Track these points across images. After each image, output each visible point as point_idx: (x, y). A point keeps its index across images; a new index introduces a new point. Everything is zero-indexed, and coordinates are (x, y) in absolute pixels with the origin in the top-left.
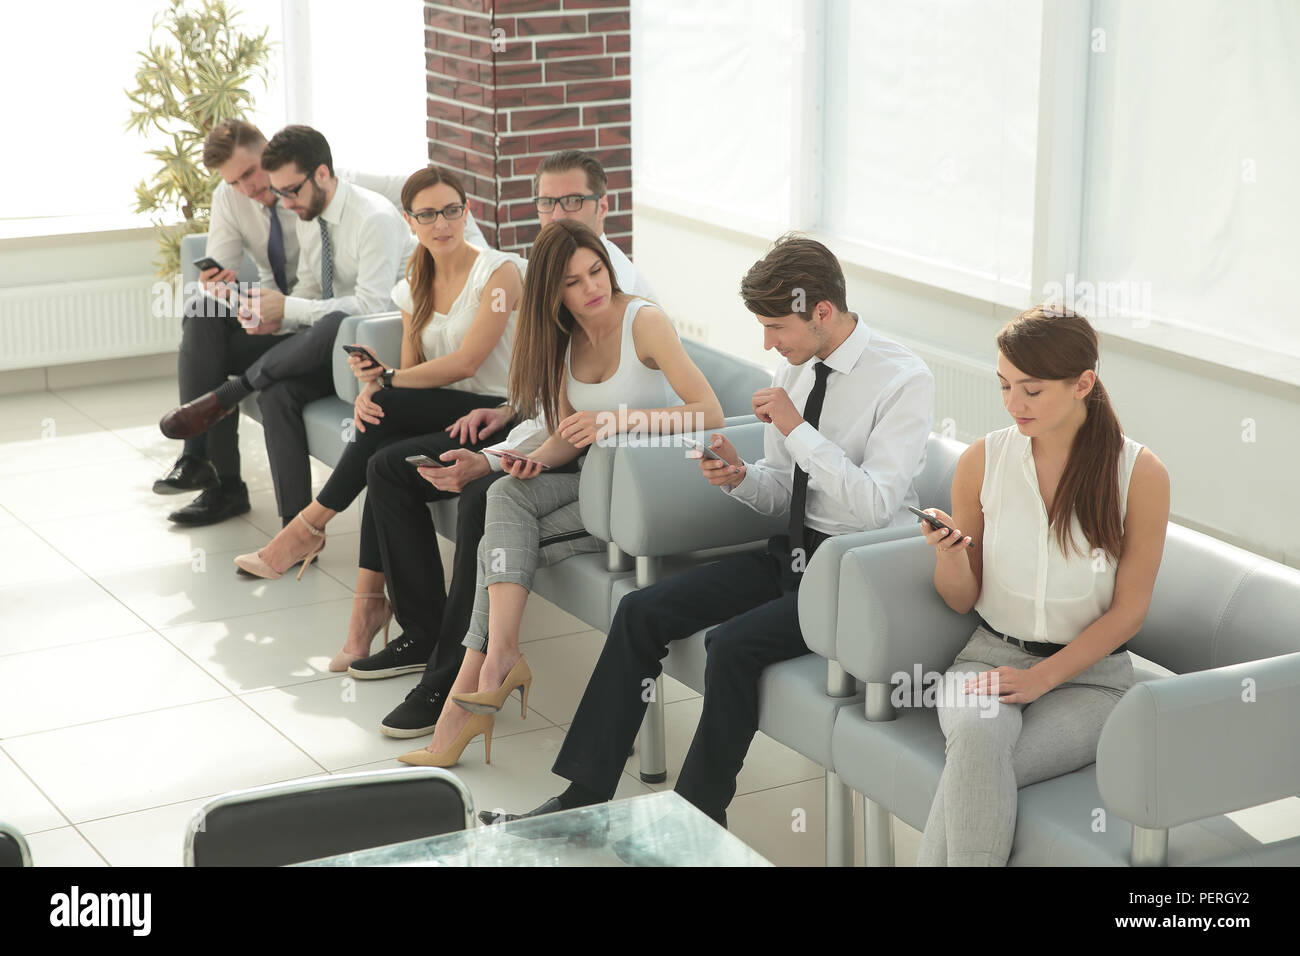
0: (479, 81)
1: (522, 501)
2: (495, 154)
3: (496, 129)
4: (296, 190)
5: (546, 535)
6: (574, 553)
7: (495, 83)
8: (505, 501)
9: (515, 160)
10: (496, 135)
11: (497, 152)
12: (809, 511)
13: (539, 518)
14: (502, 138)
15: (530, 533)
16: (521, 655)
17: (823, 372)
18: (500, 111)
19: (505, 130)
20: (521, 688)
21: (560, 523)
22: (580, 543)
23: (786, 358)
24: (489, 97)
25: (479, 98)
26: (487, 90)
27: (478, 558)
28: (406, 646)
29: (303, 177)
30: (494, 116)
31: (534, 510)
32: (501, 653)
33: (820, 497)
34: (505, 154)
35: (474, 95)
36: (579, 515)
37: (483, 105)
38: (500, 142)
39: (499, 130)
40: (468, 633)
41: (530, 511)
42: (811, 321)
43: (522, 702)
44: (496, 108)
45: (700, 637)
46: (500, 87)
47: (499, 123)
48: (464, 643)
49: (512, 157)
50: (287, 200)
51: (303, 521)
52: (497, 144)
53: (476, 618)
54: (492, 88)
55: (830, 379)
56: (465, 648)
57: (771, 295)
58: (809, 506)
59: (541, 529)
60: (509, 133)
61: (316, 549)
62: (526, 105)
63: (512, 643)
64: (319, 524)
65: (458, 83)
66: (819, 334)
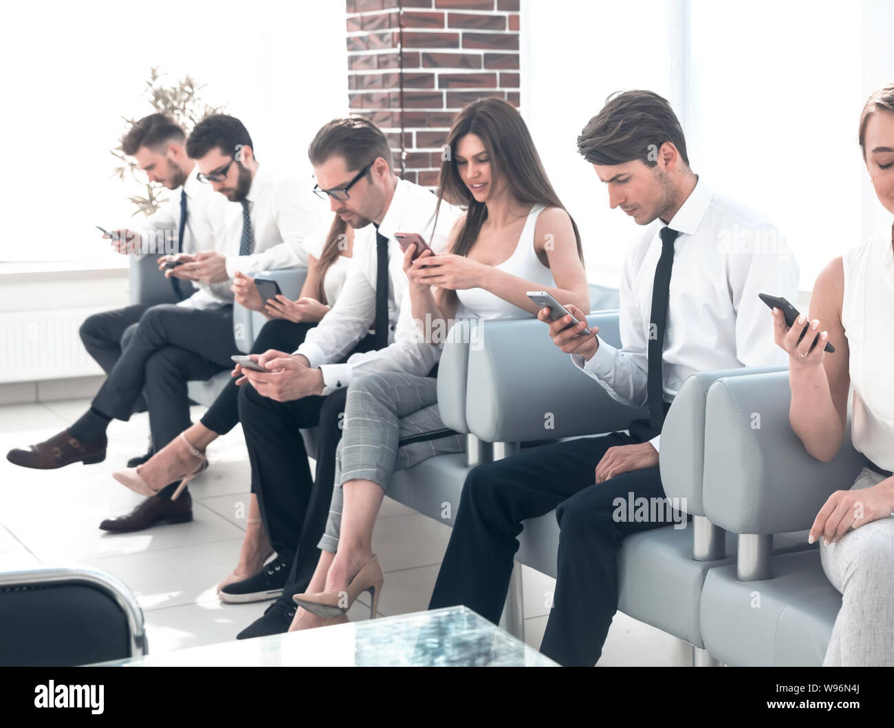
0: (389, 107)
1: (380, 397)
2: (402, 167)
3: (403, 145)
4: (224, 171)
5: (407, 434)
6: (434, 454)
7: (402, 106)
8: (365, 397)
9: (419, 173)
10: (403, 151)
11: (404, 165)
12: (666, 387)
13: (401, 417)
14: (408, 154)
15: (388, 430)
16: (374, 555)
17: (669, 237)
18: (407, 130)
19: (410, 146)
20: (372, 590)
21: (420, 422)
22: (441, 443)
23: (632, 218)
24: (397, 118)
25: (389, 122)
26: (396, 113)
27: (337, 458)
28: (278, 569)
29: (228, 159)
30: (401, 134)
31: (395, 408)
32: (351, 553)
33: (678, 370)
34: (411, 167)
35: (385, 119)
36: (439, 414)
37: (393, 126)
38: (406, 156)
39: (406, 147)
40: (324, 535)
41: (390, 408)
42: (656, 167)
43: (372, 608)
44: (403, 128)
45: (552, 517)
46: (406, 110)
47: (405, 140)
48: (320, 546)
49: (417, 170)
50: (216, 183)
51: (185, 440)
52: (404, 157)
53: (333, 519)
54: (399, 110)
55: (678, 244)
56: (320, 551)
57: (611, 139)
58: (666, 382)
59: (401, 428)
60: (414, 150)
61: (195, 470)
62: (429, 126)
63: (363, 542)
64: (200, 445)
65: (373, 113)
66: (665, 183)
